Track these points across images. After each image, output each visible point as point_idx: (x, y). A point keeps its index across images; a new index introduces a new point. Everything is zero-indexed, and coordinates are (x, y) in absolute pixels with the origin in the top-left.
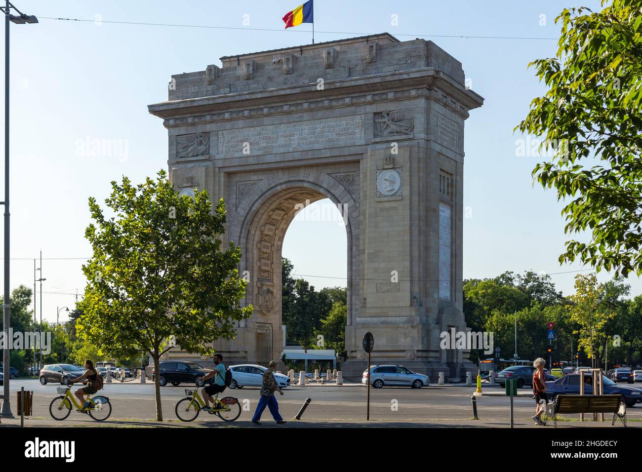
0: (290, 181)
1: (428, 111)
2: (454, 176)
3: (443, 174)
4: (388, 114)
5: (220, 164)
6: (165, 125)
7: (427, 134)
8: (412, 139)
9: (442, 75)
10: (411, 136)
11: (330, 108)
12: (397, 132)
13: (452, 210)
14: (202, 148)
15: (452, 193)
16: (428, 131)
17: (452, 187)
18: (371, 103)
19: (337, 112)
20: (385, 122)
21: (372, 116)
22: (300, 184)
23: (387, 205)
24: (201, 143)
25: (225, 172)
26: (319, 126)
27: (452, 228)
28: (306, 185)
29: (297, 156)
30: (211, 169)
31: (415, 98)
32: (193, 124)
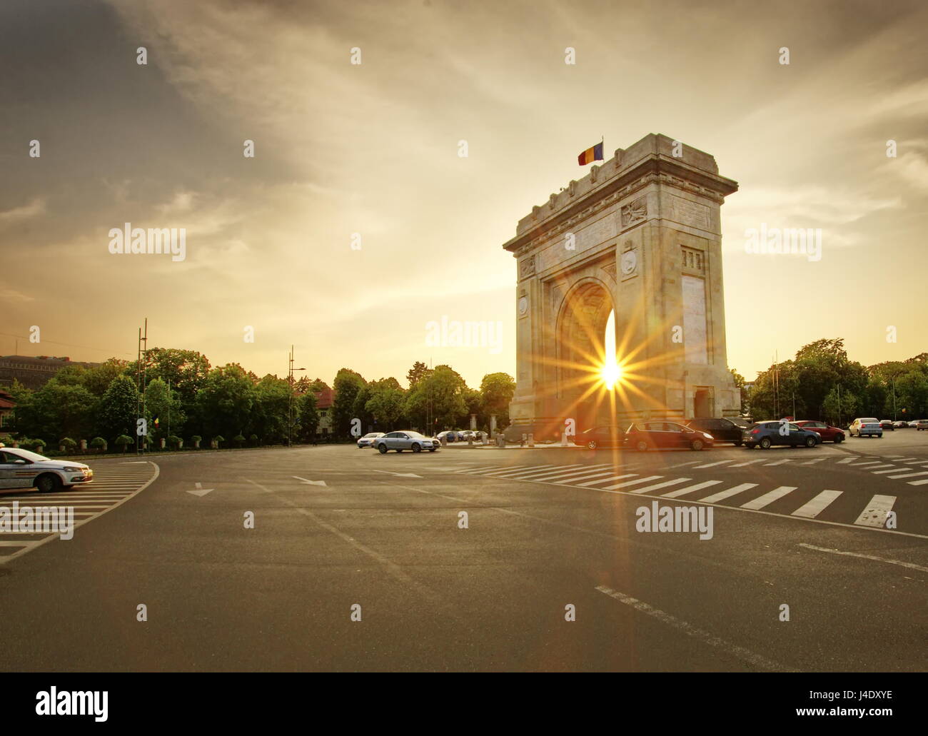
0: (580, 280)
1: (659, 194)
2: (706, 253)
3: (685, 249)
4: (631, 206)
5: (540, 276)
6: (515, 256)
7: (659, 214)
8: (645, 222)
9: (662, 157)
10: (645, 219)
11: (594, 214)
12: (637, 219)
13: (705, 282)
14: (533, 266)
15: (704, 268)
16: (660, 211)
17: (704, 262)
18: (618, 200)
19: (599, 216)
20: (629, 213)
21: (620, 211)
22: (584, 281)
23: (629, 282)
24: (531, 265)
25: (544, 282)
26: (590, 230)
27: (706, 298)
28: (589, 280)
29: (579, 258)
30: (535, 281)
31: (646, 185)
32: (527, 252)
